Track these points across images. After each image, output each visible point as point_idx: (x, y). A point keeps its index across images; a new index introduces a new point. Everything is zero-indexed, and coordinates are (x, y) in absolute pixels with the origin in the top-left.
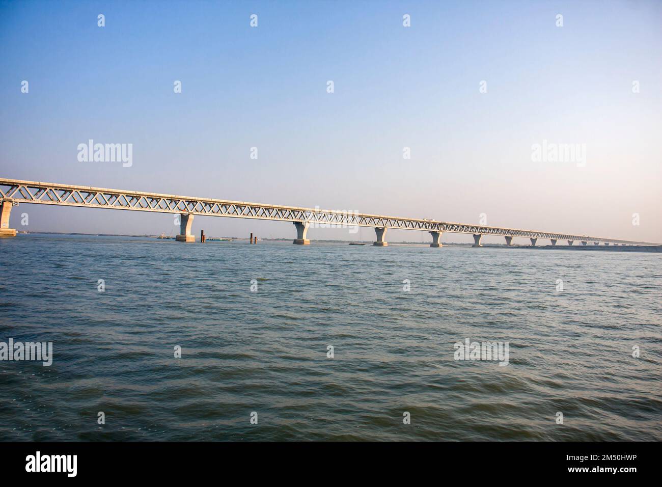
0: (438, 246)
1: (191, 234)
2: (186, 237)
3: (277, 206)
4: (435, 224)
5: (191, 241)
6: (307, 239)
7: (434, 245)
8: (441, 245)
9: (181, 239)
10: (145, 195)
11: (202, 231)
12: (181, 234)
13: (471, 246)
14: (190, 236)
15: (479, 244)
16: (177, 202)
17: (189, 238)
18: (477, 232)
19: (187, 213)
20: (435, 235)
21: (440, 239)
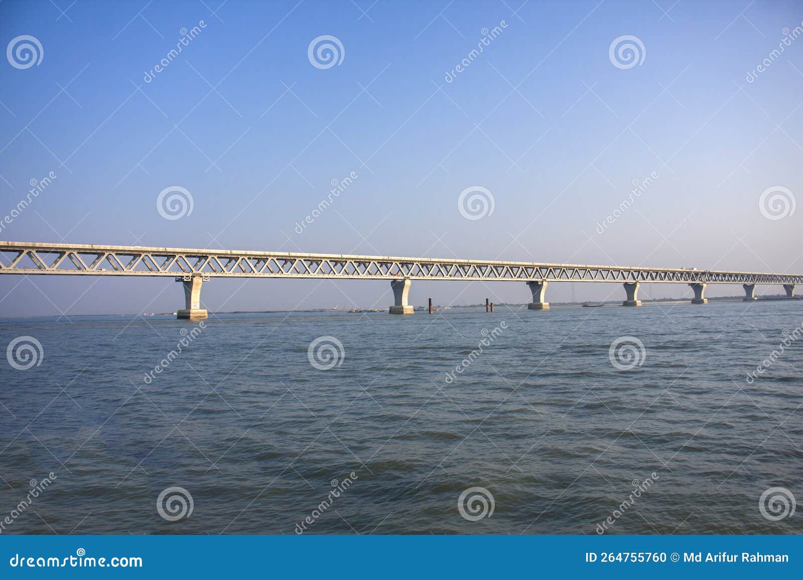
0: (702, 302)
1: (409, 305)
2: (403, 308)
3: (509, 263)
4: (697, 274)
5: (409, 312)
6: (545, 302)
7: (697, 301)
8: (705, 300)
9: (397, 310)
10: (352, 259)
11: (430, 300)
12: (395, 305)
13: (742, 300)
14: (407, 307)
15: (753, 297)
16: (389, 265)
17: (406, 309)
18: (749, 281)
19: (403, 278)
20: (697, 288)
21: (704, 293)
